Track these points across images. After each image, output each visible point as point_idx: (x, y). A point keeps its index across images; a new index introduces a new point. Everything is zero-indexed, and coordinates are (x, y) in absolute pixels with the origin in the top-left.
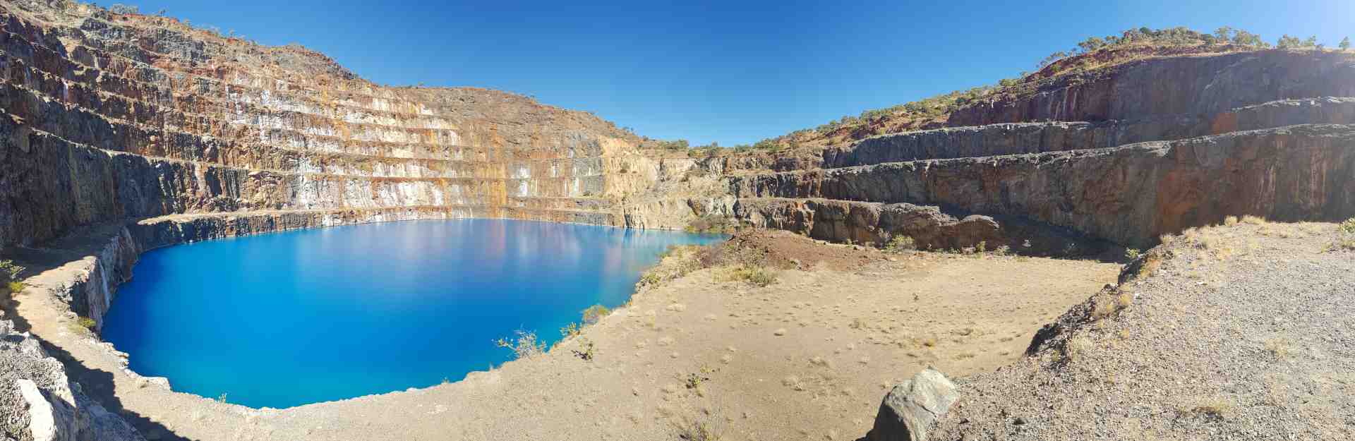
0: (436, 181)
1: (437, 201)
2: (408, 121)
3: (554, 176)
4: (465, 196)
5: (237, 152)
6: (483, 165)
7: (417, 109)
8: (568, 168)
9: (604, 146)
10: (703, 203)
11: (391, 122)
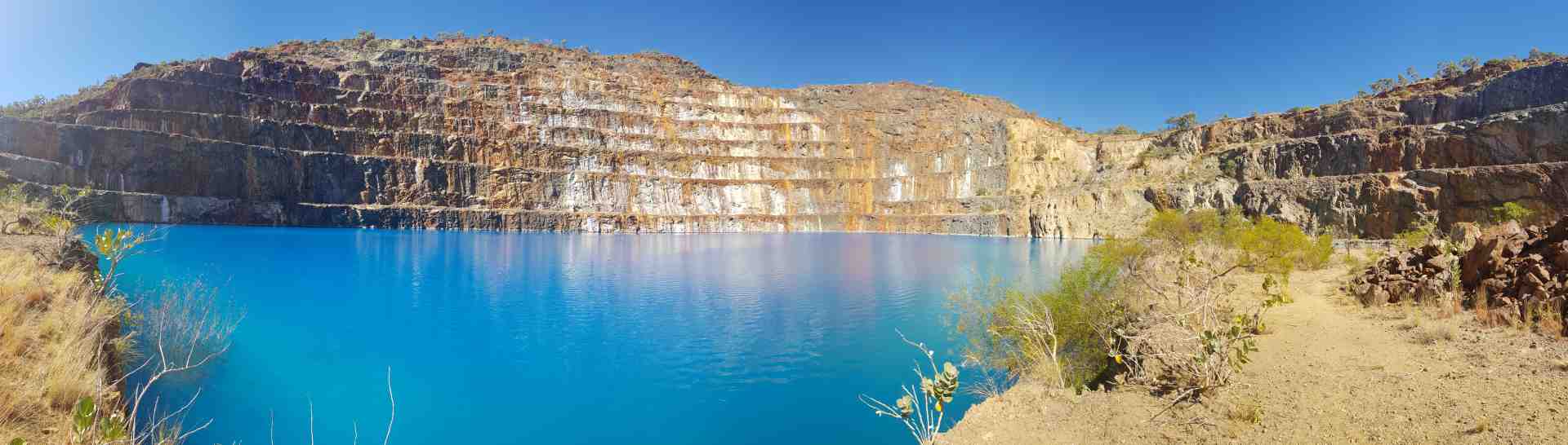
0: (777, 184)
1: (777, 208)
2: (759, 117)
3: (939, 171)
4: (818, 203)
5: (490, 150)
6: (846, 162)
7: (775, 104)
8: (959, 160)
9: (1014, 130)
10: (1175, 193)
11: (739, 118)
